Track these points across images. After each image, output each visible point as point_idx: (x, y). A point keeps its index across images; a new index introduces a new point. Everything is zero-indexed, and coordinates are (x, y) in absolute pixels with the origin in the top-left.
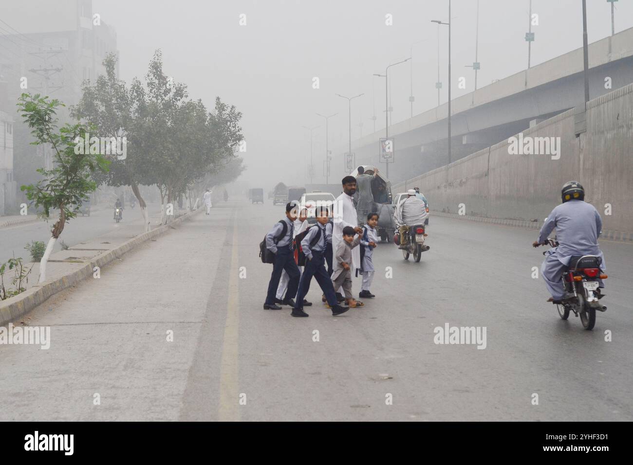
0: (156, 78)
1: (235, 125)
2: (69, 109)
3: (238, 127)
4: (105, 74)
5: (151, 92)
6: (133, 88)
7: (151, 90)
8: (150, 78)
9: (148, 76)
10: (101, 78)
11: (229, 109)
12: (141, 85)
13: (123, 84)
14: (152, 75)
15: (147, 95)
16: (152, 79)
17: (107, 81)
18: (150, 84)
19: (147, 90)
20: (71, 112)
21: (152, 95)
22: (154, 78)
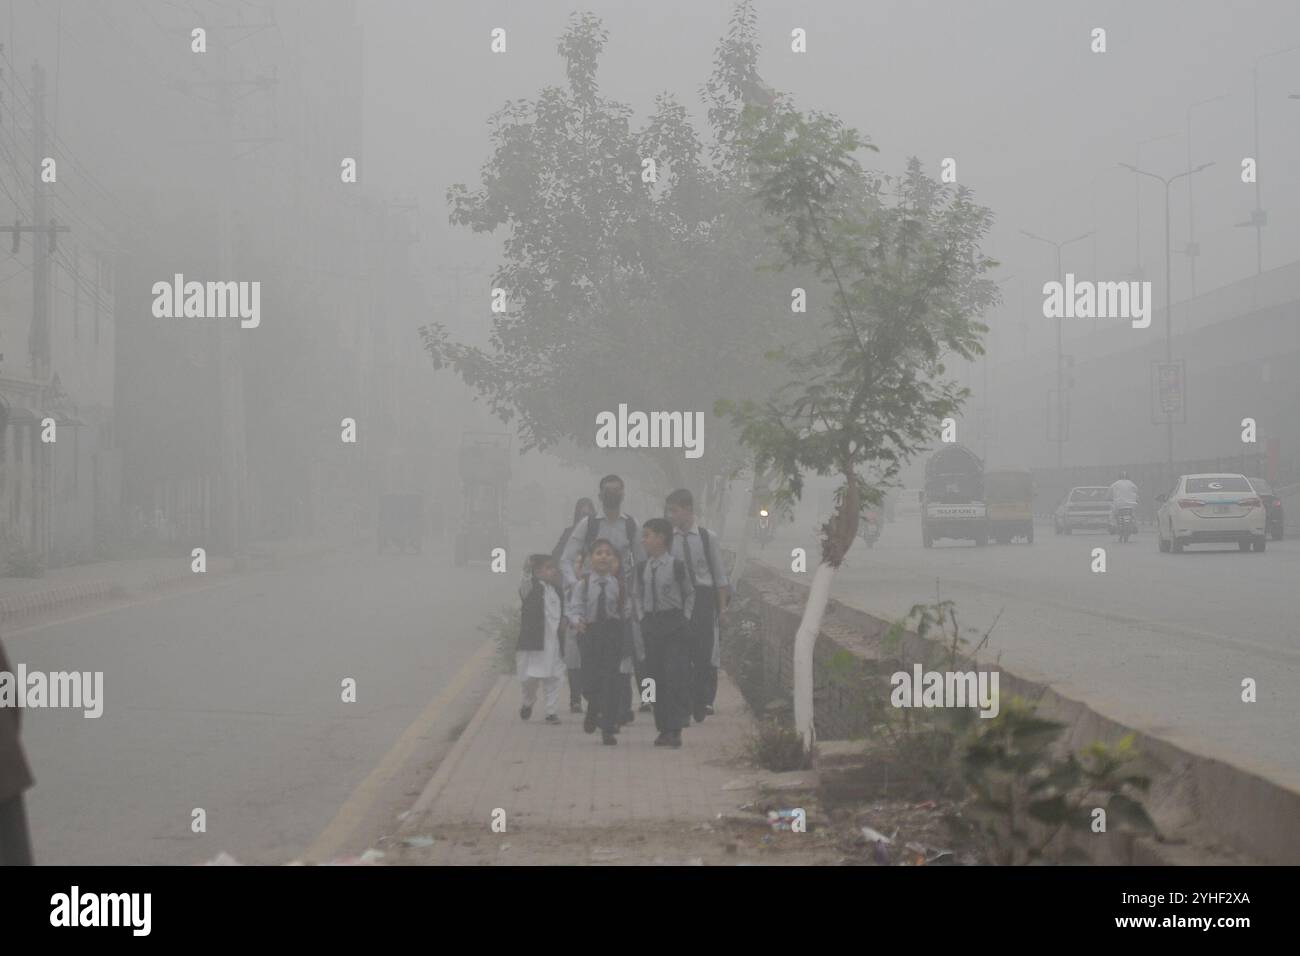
0: (737, 95)
1: (971, 251)
2: (449, 196)
3: (981, 256)
4: (566, 84)
5: (721, 140)
6: (655, 128)
7: (723, 134)
8: (718, 94)
9: (712, 88)
10: (551, 95)
11: (951, 198)
12: (686, 120)
13: (623, 115)
14: (726, 87)
15: (705, 151)
16: (722, 98)
17: (569, 105)
18: (718, 115)
19: (705, 132)
20: (454, 206)
21: (725, 149)
22: (730, 97)
